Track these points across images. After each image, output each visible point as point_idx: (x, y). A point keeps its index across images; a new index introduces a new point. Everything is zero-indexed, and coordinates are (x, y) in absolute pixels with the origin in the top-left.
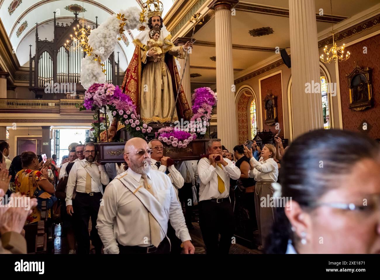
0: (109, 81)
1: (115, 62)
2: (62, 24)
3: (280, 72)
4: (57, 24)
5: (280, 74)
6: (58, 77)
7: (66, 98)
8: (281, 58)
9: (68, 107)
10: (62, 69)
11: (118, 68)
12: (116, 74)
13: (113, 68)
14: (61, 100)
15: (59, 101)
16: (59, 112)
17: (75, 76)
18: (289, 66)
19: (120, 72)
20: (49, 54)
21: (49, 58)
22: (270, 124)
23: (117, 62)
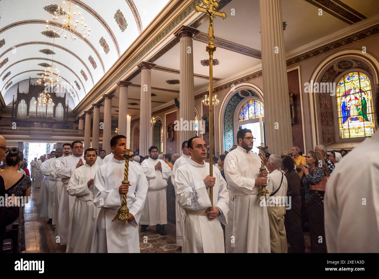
0: (61, 117)
1: (66, 107)
2: (34, 84)
3: (176, 110)
4: (31, 84)
5: (176, 111)
6: (30, 114)
7: (34, 127)
8: (175, 103)
9: (35, 132)
10: (32, 109)
11: (67, 110)
12: (66, 112)
13: (64, 109)
14: (31, 128)
15: (29, 128)
16: (29, 134)
17: (41, 114)
18: (179, 108)
19: (69, 111)
20: (25, 101)
21: (25, 103)
22: (169, 141)
23: (67, 106)
